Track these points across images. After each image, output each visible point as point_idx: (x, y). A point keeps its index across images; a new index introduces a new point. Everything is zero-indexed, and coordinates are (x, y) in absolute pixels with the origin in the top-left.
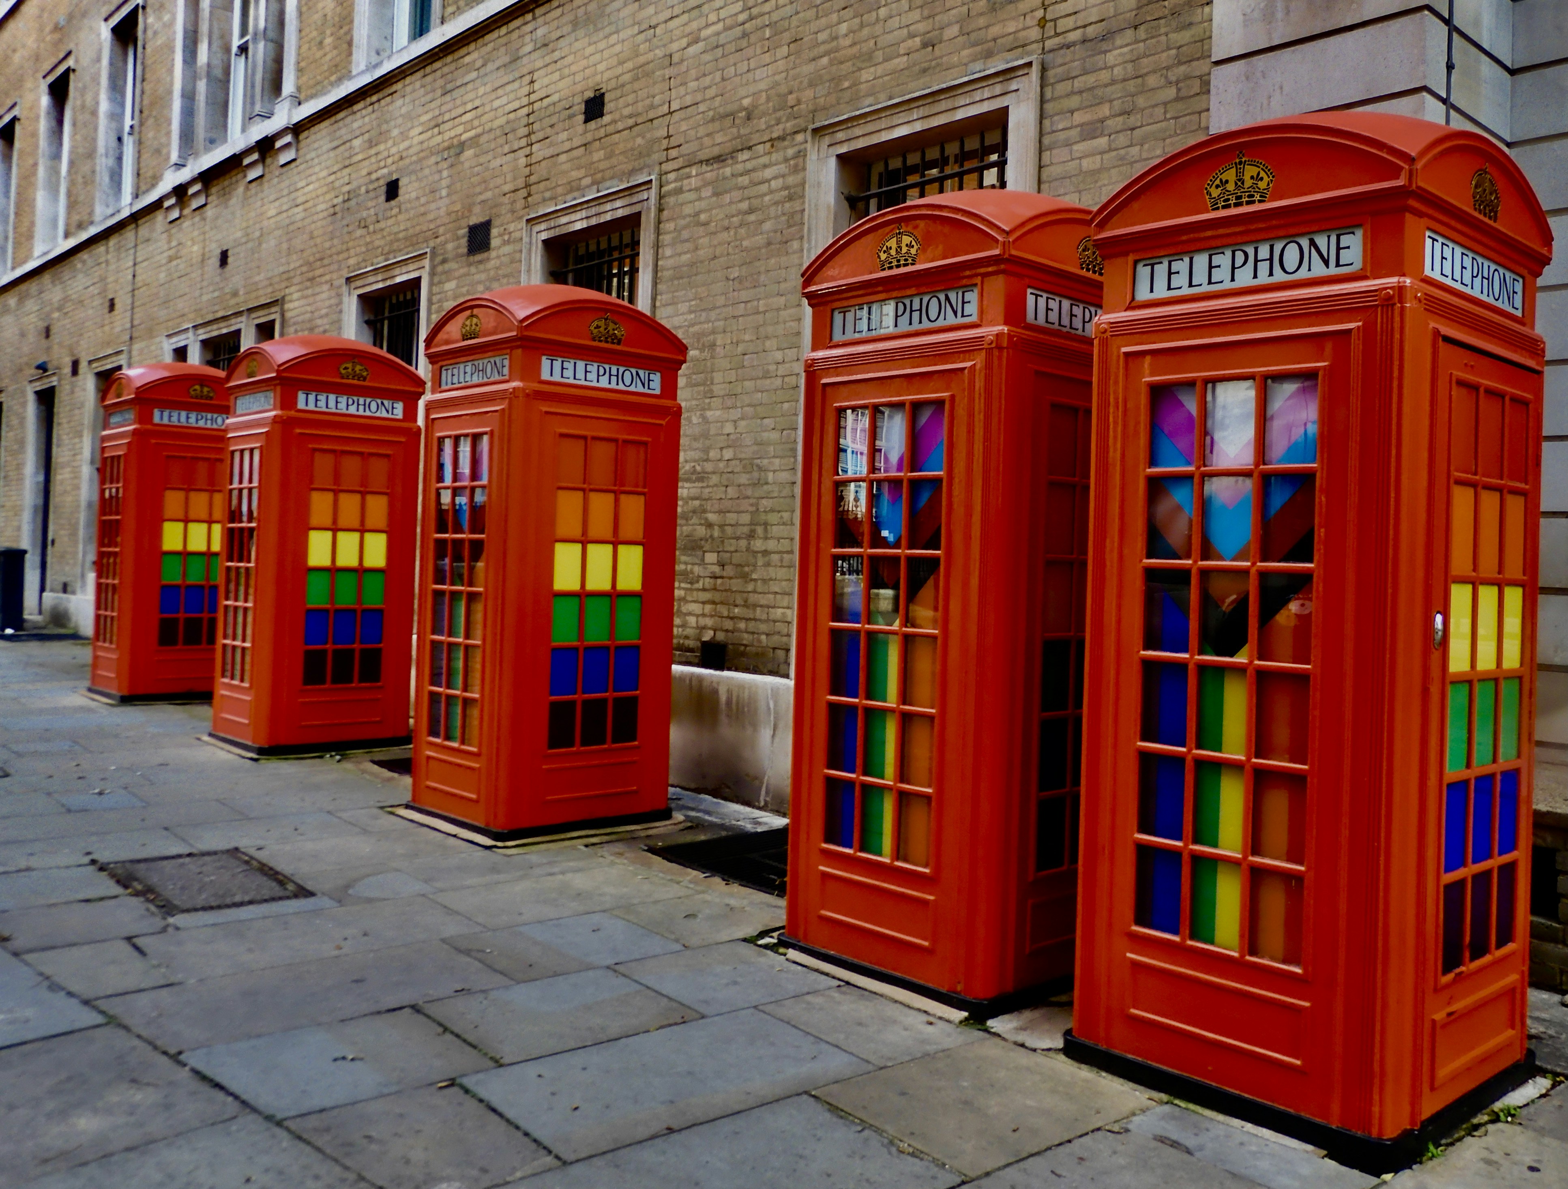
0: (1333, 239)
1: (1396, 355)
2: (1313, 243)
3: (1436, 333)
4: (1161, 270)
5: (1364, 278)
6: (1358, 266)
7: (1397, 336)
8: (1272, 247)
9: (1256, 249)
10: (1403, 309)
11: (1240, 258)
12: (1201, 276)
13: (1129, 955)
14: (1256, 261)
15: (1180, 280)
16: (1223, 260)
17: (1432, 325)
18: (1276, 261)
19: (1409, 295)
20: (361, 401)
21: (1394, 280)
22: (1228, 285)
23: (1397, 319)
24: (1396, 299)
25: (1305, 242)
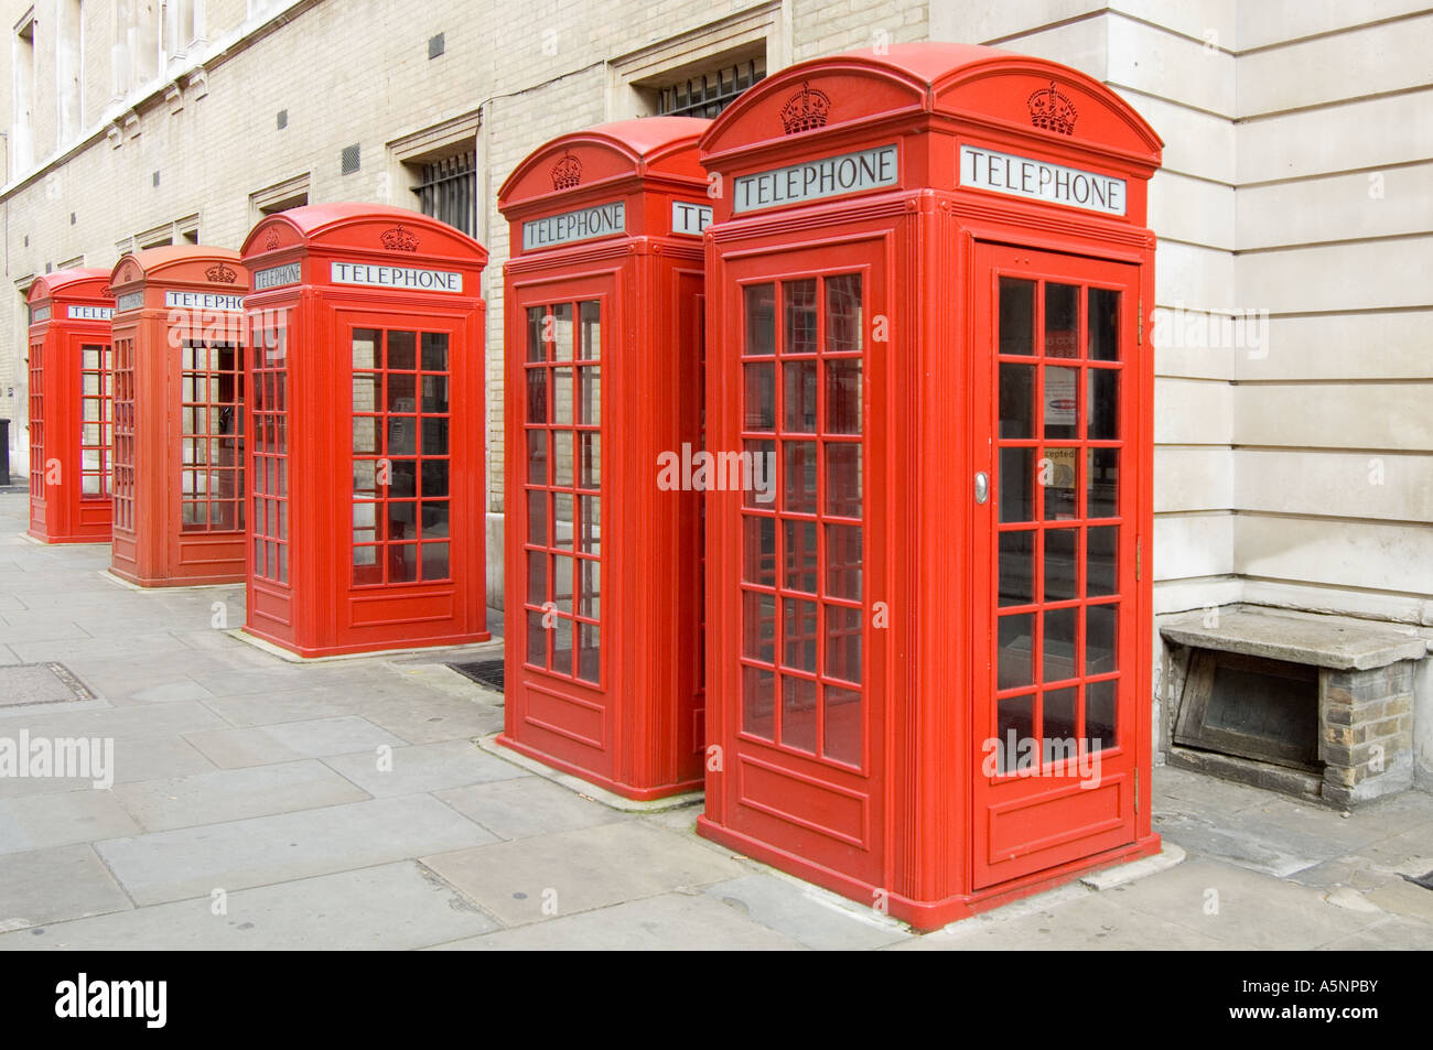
0: (878, 156)
1: (920, 257)
2: (863, 161)
3: (967, 236)
4: (754, 186)
5: (900, 190)
6: (894, 181)
7: (921, 240)
8: (833, 164)
9: (822, 166)
10: (925, 216)
11: (810, 172)
12: (782, 192)
13: (740, 755)
14: (822, 177)
15: (767, 195)
16: (798, 176)
17: (964, 228)
18: (835, 177)
19: (933, 204)
20: (231, 299)
21: (919, 191)
22: (801, 199)
23: (921, 226)
24: (919, 209)
25: (857, 160)
